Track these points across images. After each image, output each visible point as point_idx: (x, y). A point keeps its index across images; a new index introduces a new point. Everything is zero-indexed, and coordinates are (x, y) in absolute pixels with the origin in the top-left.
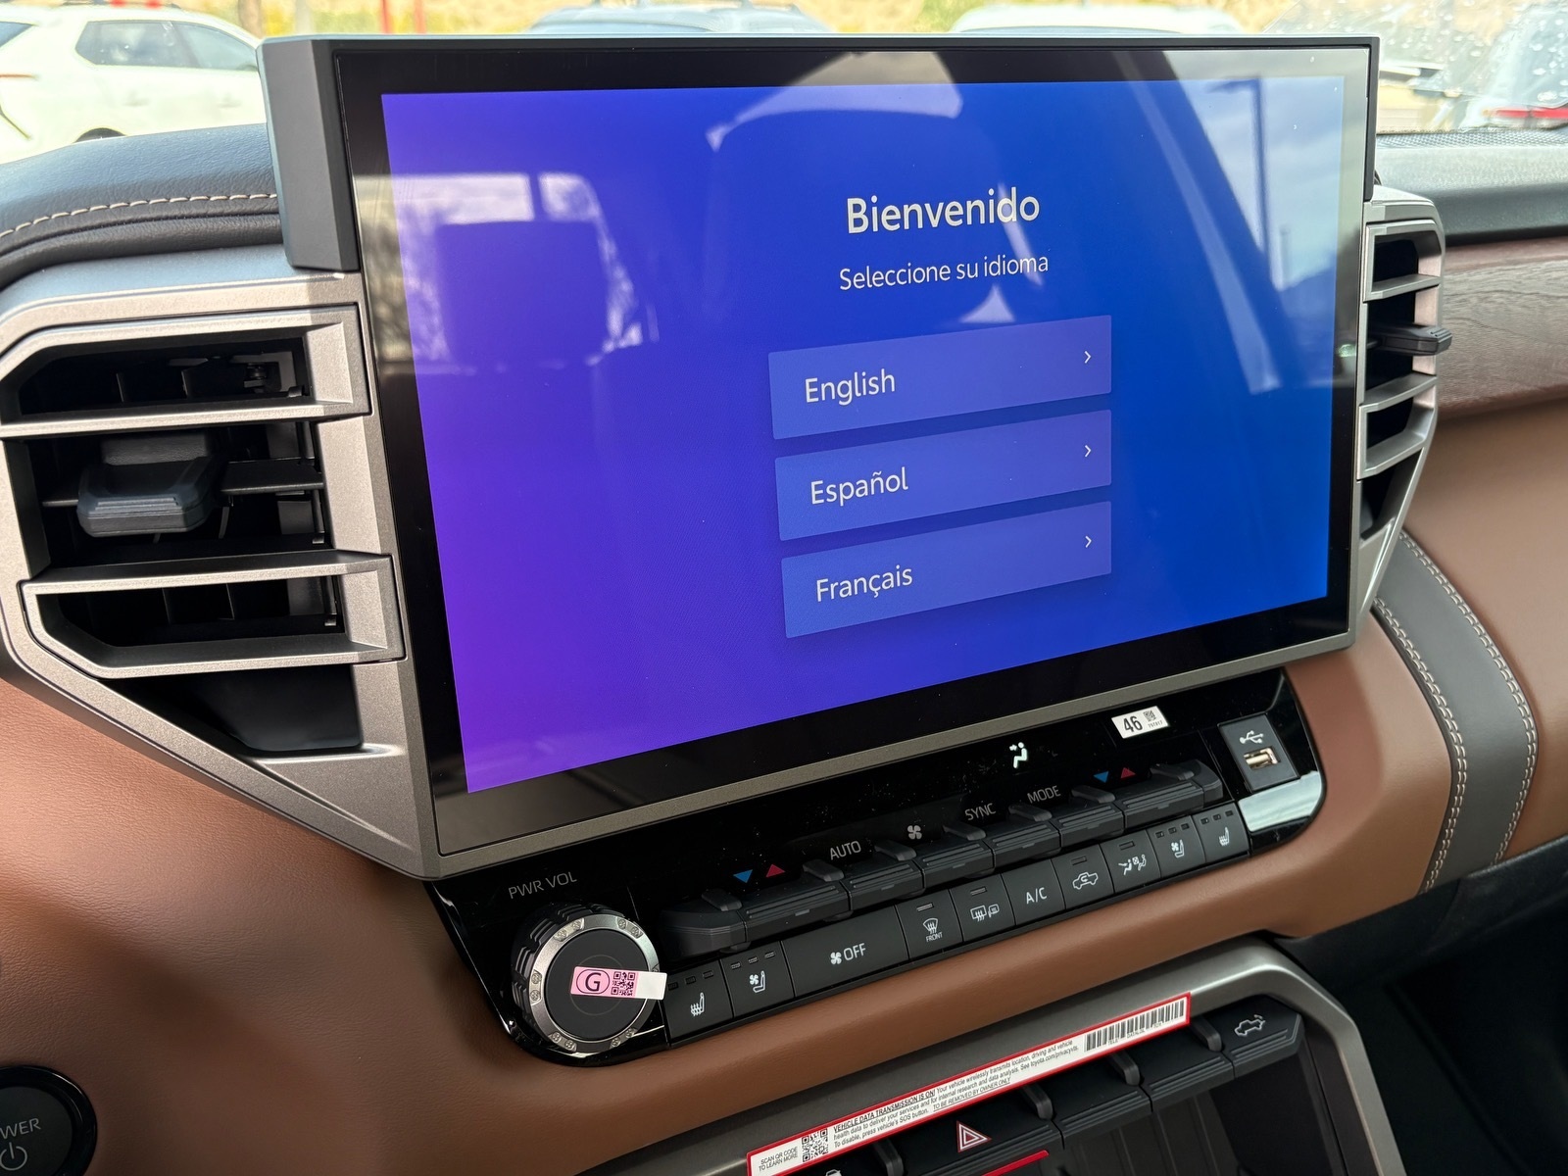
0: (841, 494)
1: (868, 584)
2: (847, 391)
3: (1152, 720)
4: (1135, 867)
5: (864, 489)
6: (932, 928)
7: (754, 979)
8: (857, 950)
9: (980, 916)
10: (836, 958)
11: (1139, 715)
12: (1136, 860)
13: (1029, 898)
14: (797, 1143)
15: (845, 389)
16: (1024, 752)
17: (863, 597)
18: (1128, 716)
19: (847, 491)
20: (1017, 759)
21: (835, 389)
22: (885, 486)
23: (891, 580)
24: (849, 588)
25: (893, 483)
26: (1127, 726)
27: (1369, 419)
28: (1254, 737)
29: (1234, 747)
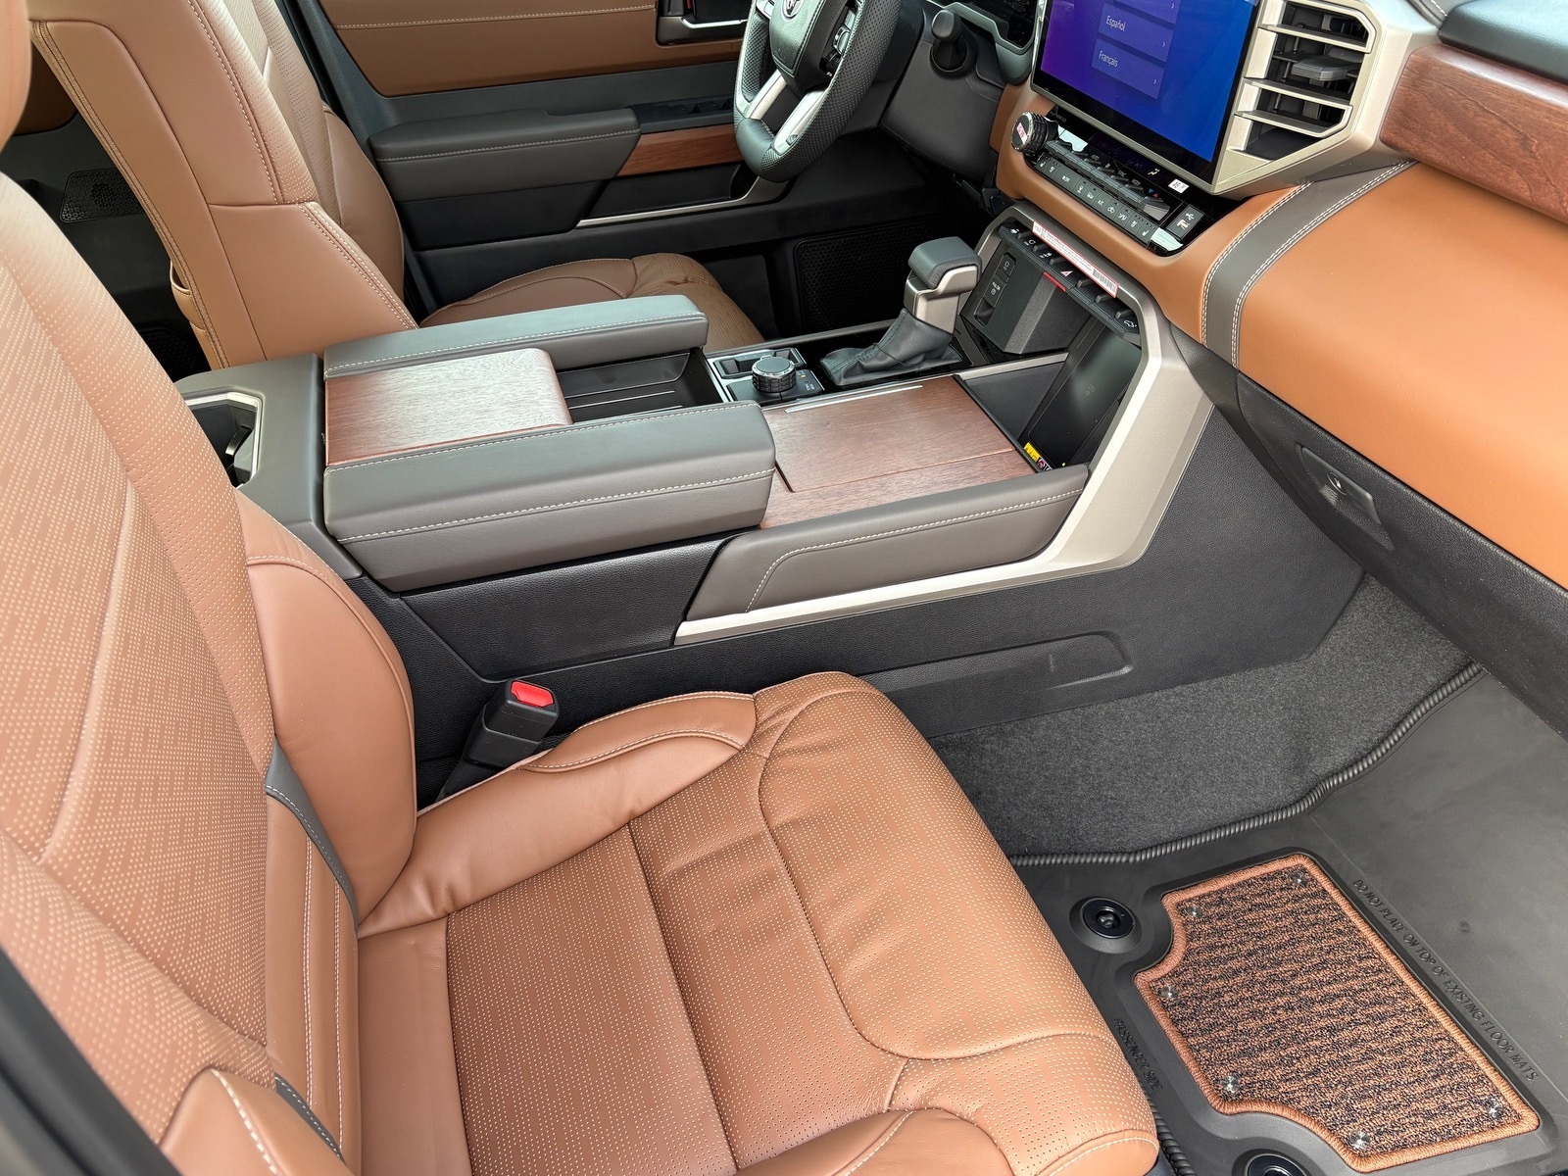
1: (1110, 60)
3: (1180, 188)
4: (1122, 218)
5: (1116, 25)
6: (1081, 188)
7: (1052, 168)
8: (1068, 180)
10: (1064, 178)
11: (1180, 184)
12: (1123, 216)
16: (1156, 173)
17: (1107, 64)
18: (1178, 182)
19: (1114, 23)
20: (1151, 173)
22: (1120, 26)
23: (1113, 63)
24: (1106, 59)
25: (1122, 27)
26: (1174, 185)
27: (1264, 92)
28: (1190, 216)
29: (1182, 214)
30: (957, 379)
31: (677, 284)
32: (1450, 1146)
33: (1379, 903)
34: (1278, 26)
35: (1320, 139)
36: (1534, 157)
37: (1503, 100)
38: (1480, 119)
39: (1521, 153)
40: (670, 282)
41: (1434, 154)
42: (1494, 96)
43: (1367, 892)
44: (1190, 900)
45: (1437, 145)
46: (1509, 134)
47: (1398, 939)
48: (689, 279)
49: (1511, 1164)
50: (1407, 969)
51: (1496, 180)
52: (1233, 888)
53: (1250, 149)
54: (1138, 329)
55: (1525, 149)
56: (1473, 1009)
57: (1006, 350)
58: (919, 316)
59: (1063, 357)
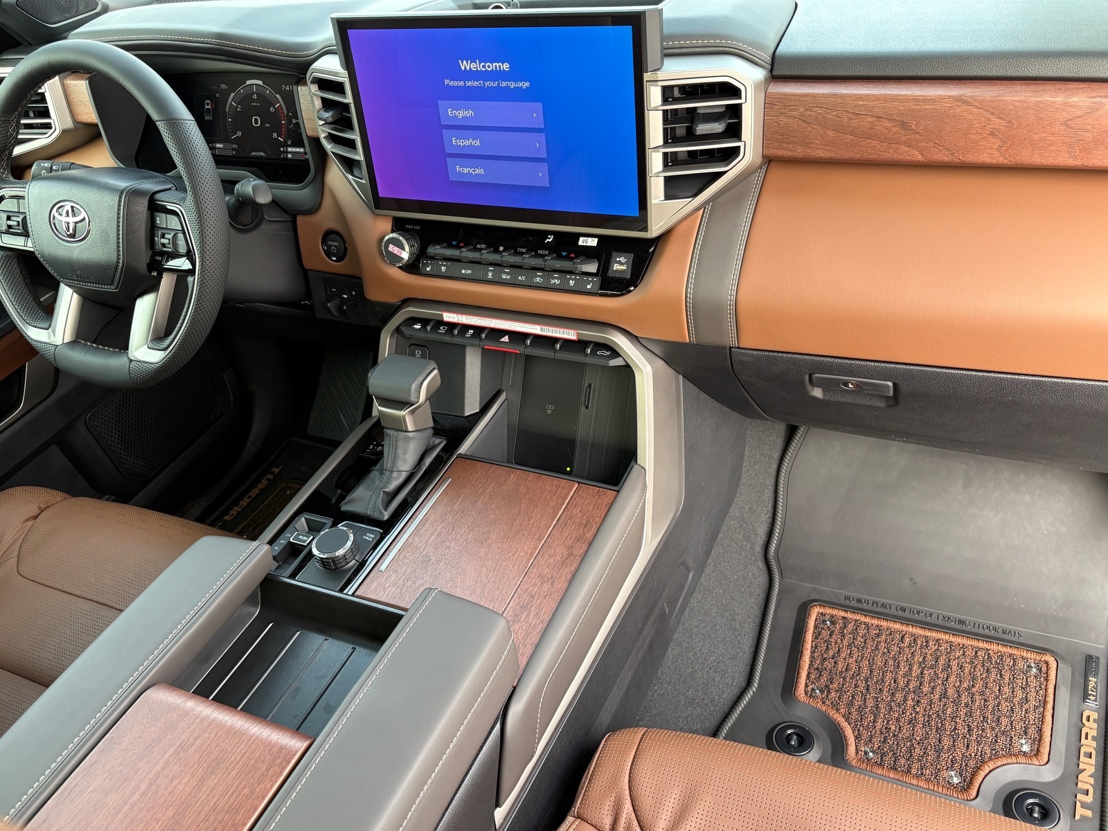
0: (461, 143)
1: (471, 171)
2: (461, 114)
3: (593, 242)
4: (555, 282)
5: (467, 143)
6: (490, 275)
7: (443, 268)
8: (469, 272)
9: (504, 277)
10: (463, 271)
11: (590, 239)
12: (556, 281)
13: (520, 278)
14: (455, 315)
15: (459, 113)
16: (552, 239)
17: (469, 174)
18: (585, 238)
19: (462, 142)
20: (548, 240)
21: (457, 113)
22: (473, 143)
23: (478, 171)
24: (466, 171)
25: (476, 143)
26: (582, 241)
27: (665, 154)
28: (622, 259)
29: (613, 260)
30: (460, 456)
31: (36, 517)
32: (1049, 706)
33: (867, 602)
34: (662, 105)
35: (727, 171)
36: (917, 133)
37: (872, 104)
38: (853, 121)
39: (902, 132)
40: (27, 520)
41: (821, 153)
42: (861, 103)
43: (855, 600)
44: (806, 686)
45: (822, 147)
46: (887, 124)
47: (894, 614)
48: (43, 506)
49: (1071, 690)
50: (922, 628)
51: (890, 154)
52: (812, 657)
53: (668, 197)
54: (615, 353)
55: (906, 130)
56: (962, 622)
57: (466, 414)
58: (410, 430)
59: (503, 397)
